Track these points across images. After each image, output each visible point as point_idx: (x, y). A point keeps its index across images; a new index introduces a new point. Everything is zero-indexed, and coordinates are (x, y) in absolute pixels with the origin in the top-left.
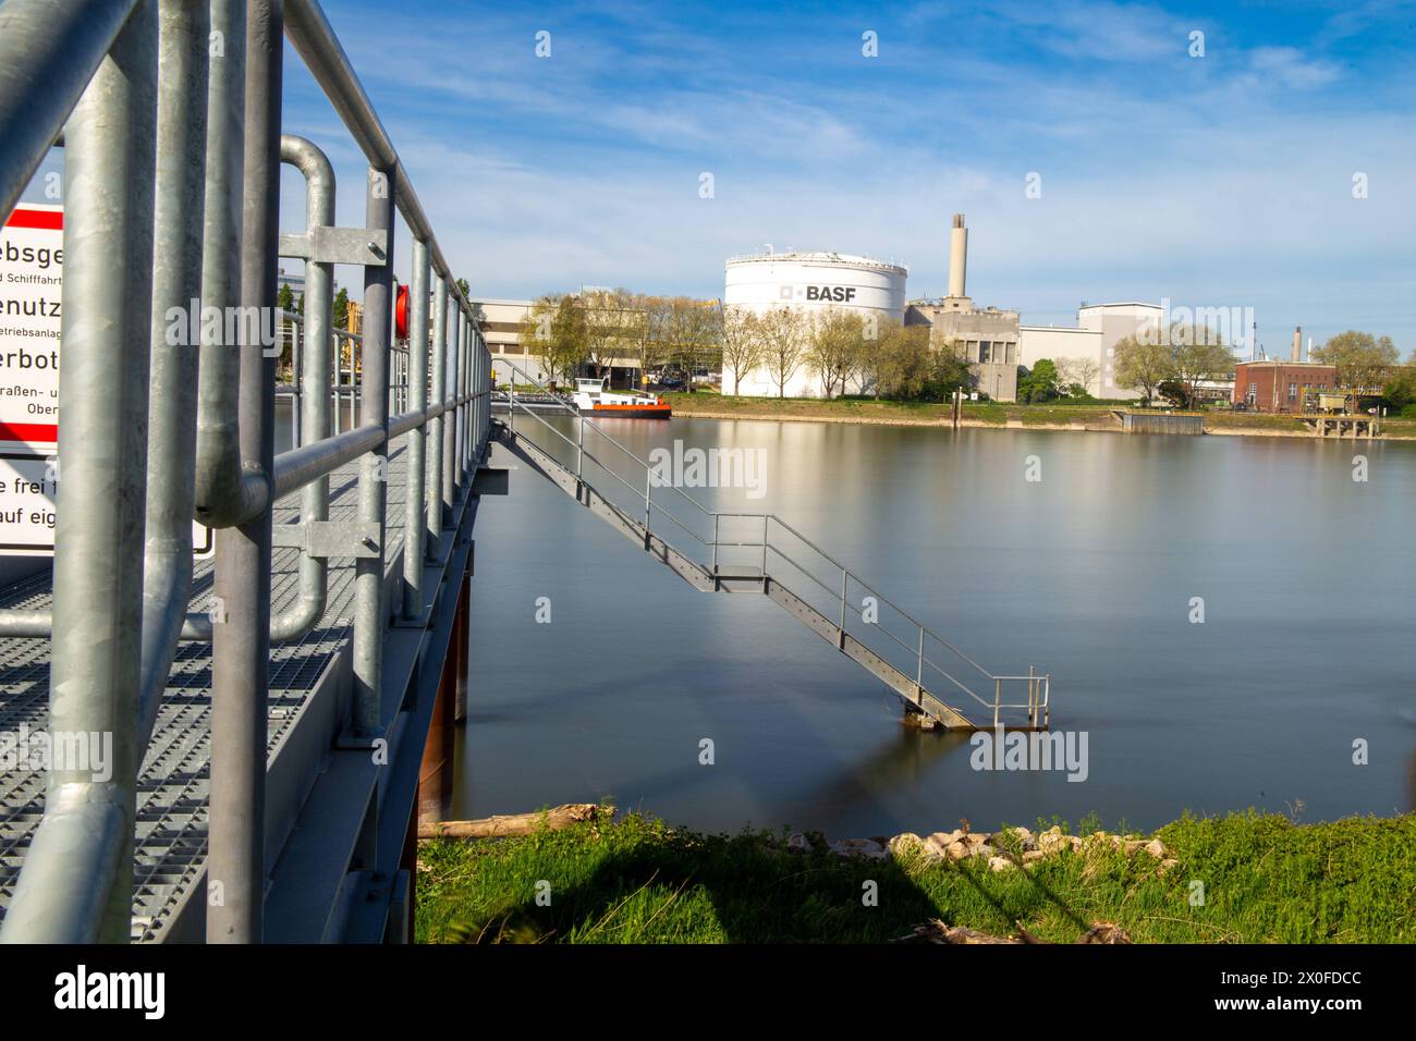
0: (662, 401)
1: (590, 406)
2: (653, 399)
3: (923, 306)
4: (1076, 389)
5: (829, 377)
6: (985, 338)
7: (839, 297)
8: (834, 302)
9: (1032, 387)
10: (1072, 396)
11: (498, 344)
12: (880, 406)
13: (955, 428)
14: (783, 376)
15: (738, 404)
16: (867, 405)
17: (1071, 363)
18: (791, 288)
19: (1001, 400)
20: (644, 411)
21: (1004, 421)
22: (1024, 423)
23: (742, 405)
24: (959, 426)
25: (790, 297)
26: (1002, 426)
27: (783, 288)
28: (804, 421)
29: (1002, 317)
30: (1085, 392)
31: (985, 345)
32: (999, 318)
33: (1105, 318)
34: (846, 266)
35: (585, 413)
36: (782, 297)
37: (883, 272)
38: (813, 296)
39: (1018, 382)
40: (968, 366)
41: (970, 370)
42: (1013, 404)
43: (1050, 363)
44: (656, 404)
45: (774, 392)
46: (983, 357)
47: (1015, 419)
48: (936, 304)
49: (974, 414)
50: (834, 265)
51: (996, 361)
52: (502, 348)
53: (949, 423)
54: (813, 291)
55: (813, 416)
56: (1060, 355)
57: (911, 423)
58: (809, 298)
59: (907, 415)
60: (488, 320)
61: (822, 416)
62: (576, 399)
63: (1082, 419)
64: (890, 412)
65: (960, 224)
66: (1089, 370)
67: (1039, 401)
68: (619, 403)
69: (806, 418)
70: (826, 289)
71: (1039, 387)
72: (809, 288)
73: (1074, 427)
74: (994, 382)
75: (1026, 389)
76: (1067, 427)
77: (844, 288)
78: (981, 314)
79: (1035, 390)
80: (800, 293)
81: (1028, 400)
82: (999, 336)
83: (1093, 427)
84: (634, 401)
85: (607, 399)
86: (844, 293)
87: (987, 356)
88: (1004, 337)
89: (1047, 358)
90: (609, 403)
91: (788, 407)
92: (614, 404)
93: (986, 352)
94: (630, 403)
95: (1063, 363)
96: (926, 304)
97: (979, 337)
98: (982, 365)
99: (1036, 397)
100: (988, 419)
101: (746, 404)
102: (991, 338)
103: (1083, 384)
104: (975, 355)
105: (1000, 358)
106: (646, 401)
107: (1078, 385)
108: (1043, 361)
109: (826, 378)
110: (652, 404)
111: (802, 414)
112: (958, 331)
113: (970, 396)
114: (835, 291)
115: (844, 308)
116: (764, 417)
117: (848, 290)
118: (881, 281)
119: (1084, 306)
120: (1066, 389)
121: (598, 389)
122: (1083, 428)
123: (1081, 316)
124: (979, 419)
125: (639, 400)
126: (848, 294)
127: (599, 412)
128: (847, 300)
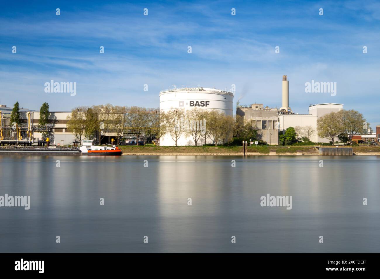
0: (118, 148)
1: (87, 151)
2: (114, 147)
3: (243, 108)
4: (305, 139)
5: (196, 137)
6: (264, 119)
7: (203, 105)
8: (201, 107)
9: (285, 138)
10: (303, 142)
11: (63, 129)
12: (217, 148)
13: (245, 155)
14: (176, 137)
15: (157, 149)
16: (211, 148)
17: (301, 128)
18: (183, 102)
19: (272, 144)
20: (109, 152)
21: (268, 152)
22: (277, 153)
23: (159, 149)
24: (246, 154)
25: (183, 106)
26: (267, 154)
27: (180, 102)
28: (183, 155)
29: (271, 110)
30: (309, 140)
31: (264, 122)
32: (269, 111)
33: (318, 110)
34: (205, 92)
35: (84, 154)
36: (180, 106)
37: (221, 94)
38: (192, 105)
39: (279, 137)
40: (257, 131)
41: (259, 132)
42: (277, 146)
43: (292, 128)
44: (115, 149)
45: (173, 144)
46: (264, 127)
47: (273, 151)
48: (249, 107)
49: (256, 150)
50: (200, 92)
51: (269, 128)
52: (64, 130)
53: (243, 154)
54: (192, 103)
55: (188, 153)
56: (297, 125)
57: (228, 154)
58: (190, 106)
59: (228, 151)
60: (57, 119)
61: (192, 153)
62: (81, 148)
63: (302, 150)
64: (221, 150)
65: (285, 79)
66: (310, 130)
67: (288, 144)
68: (99, 150)
69: (184, 154)
70: (197, 102)
71: (288, 138)
72: (191, 102)
73: (298, 154)
74: (269, 136)
75: (283, 139)
76: (295, 154)
77: (205, 101)
78: (262, 109)
79: (286, 140)
80: (187, 104)
81: (284, 144)
82: (270, 118)
83: (306, 154)
84: (105, 148)
85: (94, 148)
86: (205, 103)
87: (266, 126)
88: (272, 118)
89: (292, 127)
90: (95, 150)
91: (178, 150)
92: (96, 150)
93: (265, 125)
94: (103, 149)
95: (298, 129)
96: (244, 107)
97: (262, 119)
98: (263, 131)
99: (287, 143)
100: (261, 151)
101: (161, 149)
102: (267, 119)
103: (308, 137)
104: (260, 126)
105: (271, 127)
106: (110, 148)
107: (306, 137)
108: (290, 128)
109: (195, 137)
110: (113, 149)
111: (183, 152)
112: (253, 117)
113: (254, 142)
114: (201, 102)
115: (204, 109)
116: (167, 154)
117: (206, 102)
118: (221, 98)
119: (311, 105)
120: (301, 139)
121: (90, 144)
122: (301, 154)
123: (310, 109)
124: (258, 152)
125: (107, 148)
126: (207, 103)
127: (90, 153)
128: (206, 106)
